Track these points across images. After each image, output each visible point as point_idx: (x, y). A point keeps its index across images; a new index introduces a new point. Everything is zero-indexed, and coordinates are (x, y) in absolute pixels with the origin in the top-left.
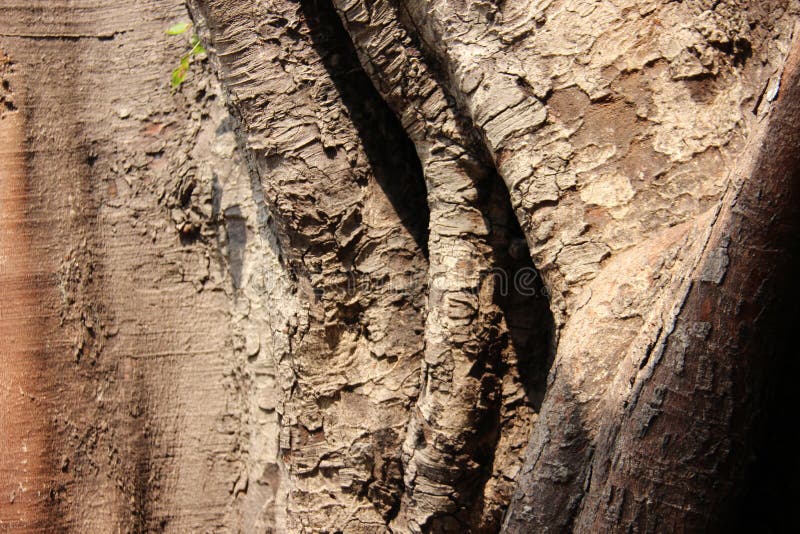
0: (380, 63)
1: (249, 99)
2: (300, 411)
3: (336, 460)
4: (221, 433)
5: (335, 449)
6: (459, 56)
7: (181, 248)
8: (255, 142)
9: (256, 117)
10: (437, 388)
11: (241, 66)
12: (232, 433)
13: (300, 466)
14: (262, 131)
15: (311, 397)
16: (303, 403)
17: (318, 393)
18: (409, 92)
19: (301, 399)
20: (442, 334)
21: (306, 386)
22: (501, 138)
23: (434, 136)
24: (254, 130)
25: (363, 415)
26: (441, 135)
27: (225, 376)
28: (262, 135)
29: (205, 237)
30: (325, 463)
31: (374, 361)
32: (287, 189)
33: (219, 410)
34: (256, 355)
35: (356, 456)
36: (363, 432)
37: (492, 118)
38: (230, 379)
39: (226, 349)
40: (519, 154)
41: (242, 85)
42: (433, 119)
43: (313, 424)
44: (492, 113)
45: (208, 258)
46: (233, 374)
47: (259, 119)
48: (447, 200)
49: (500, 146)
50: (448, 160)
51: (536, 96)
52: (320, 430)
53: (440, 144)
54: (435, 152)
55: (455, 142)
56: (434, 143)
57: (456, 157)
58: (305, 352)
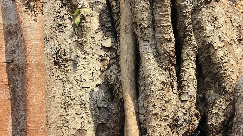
0: (187, 26)
1: (168, 26)
2: (162, 104)
3: (167, 117)
4: (60, 120)
5: (167, 115)
6: (207, 28)
7: (54, 66)
8: (166, 36)
9: (168, 30)
10: (191, 101)
11: (167, 18)
12: (62, 121)
13: (161, 118)
14: (169, 34)
15: (165, 101)
16: (163, 102)
17: (167, 100)
18: (190, 34)
19: (163, 101)
20: (194, 89)
21: (165, 98)
22: (217, 47)
23: (192, 45)
24: (166, 33)
25: (172, 107)
26: (193, 45)
27: (62, 104)
28: (168, 35)
29: (60, 64)
30: (165, 118)
31: (173, 94)
32: (171, 49)
33: (60, 114)
34: (74, 99)
35: (171, 116)
36: (172, 111)
37: (215, 42)
38: (63, 105)
39: (63, 96)
40: (220, 51)
41: (166, 22)
42: (192, 41)
43: (164, 108)
44: (216, 42)
45: (59, 70)
46: (64, 104)
47: (168, 31)
48: (192, 59)
49: (217, 49)
50: (193, 51)
51: (221, 40)
52: (165, 109)
53: (192, 47)
54: (190, 48)
55: (195, 47)
56: (191, 46)
57: (195, 50)
58: (166, 89)
